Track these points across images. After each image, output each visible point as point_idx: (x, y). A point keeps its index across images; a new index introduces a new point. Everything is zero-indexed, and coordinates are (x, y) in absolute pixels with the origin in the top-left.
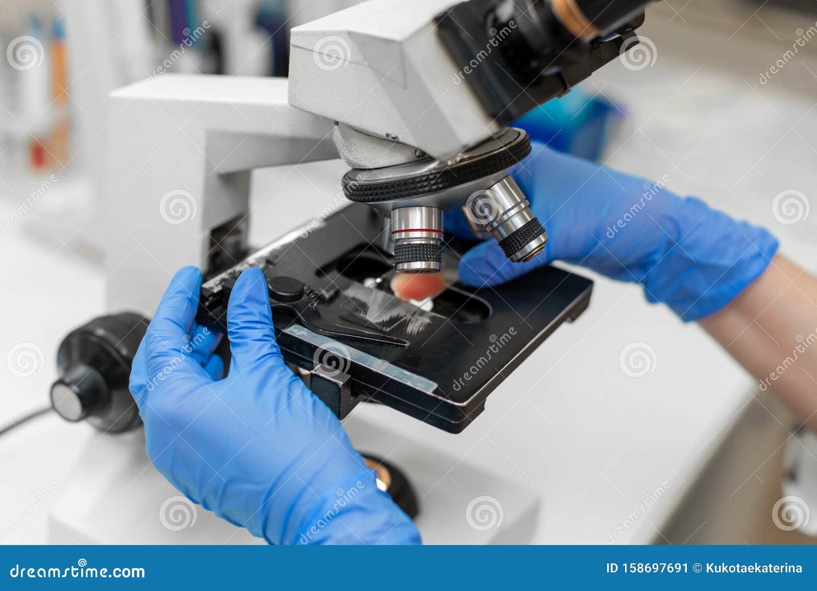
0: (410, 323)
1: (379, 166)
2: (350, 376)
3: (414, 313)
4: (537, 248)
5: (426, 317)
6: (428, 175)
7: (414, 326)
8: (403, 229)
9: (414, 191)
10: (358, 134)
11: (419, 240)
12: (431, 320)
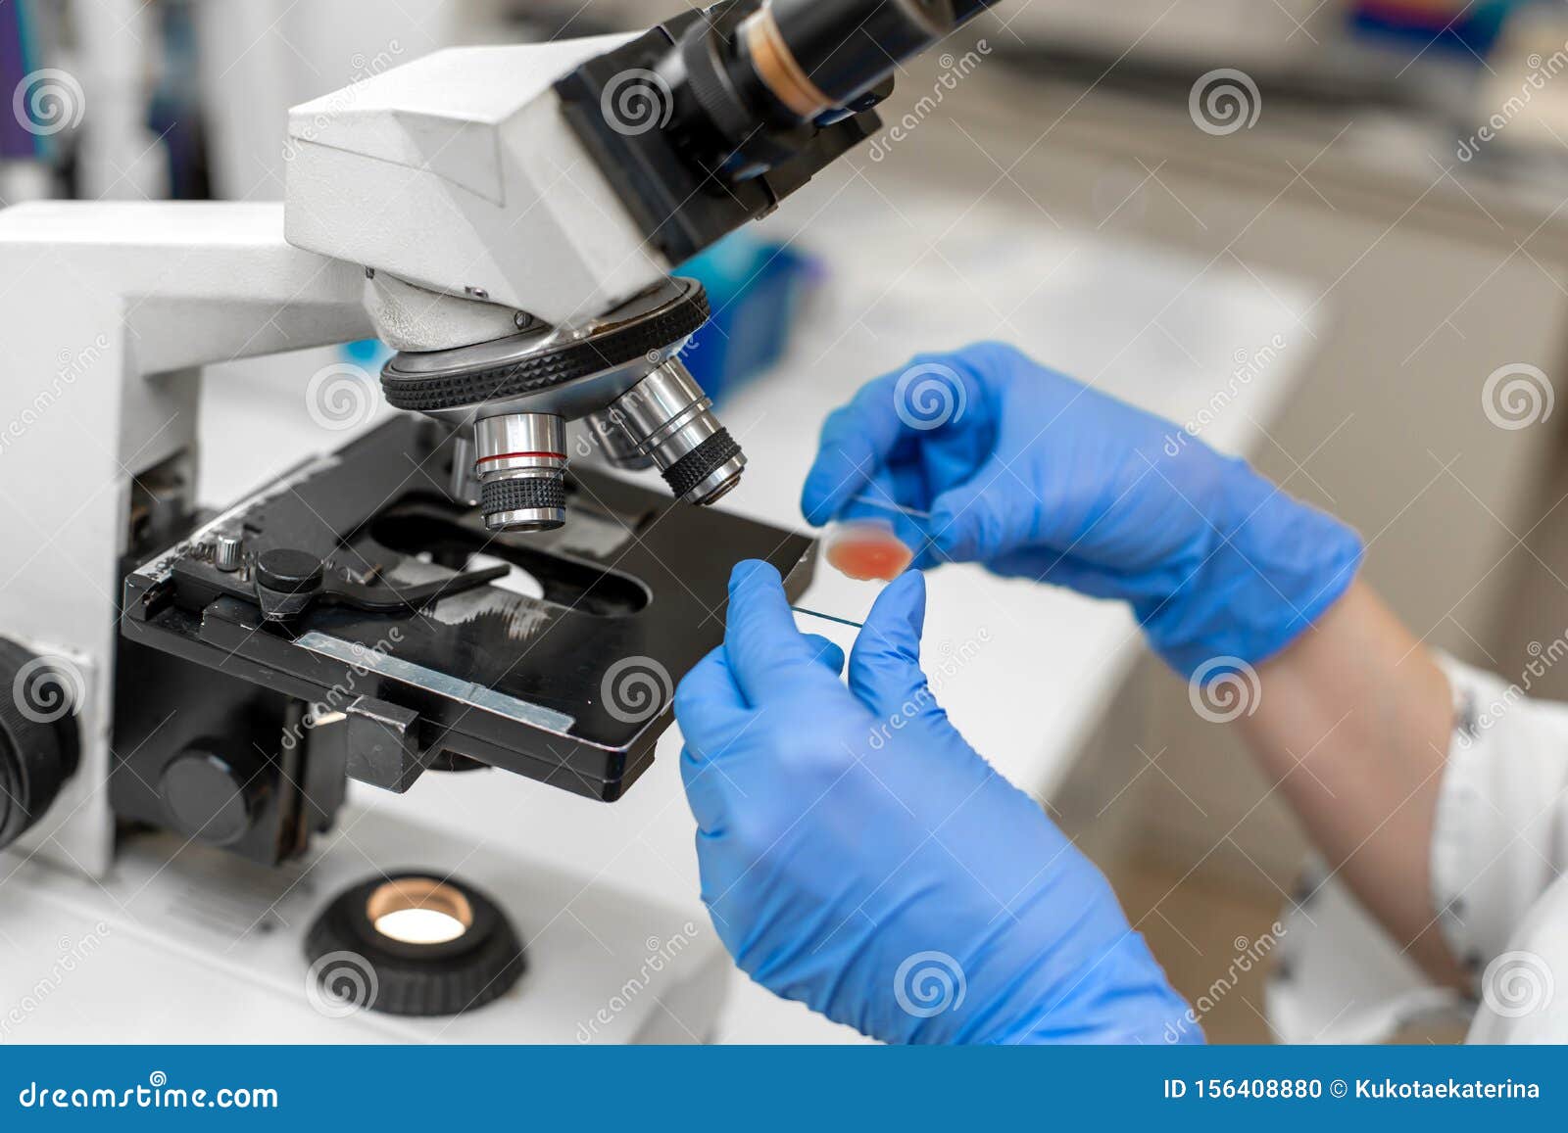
0: (513, 622)
1: (451, 346)
2: (417, 713)
3: (519, 604)
4: (727, 480)
5: (540, 609)
6: (540, 358)
7: (520, 626)
8: (497, 454)
9: (517, 386)
10: (413, 290)
11: (527, 472)
12: (549, 615)
